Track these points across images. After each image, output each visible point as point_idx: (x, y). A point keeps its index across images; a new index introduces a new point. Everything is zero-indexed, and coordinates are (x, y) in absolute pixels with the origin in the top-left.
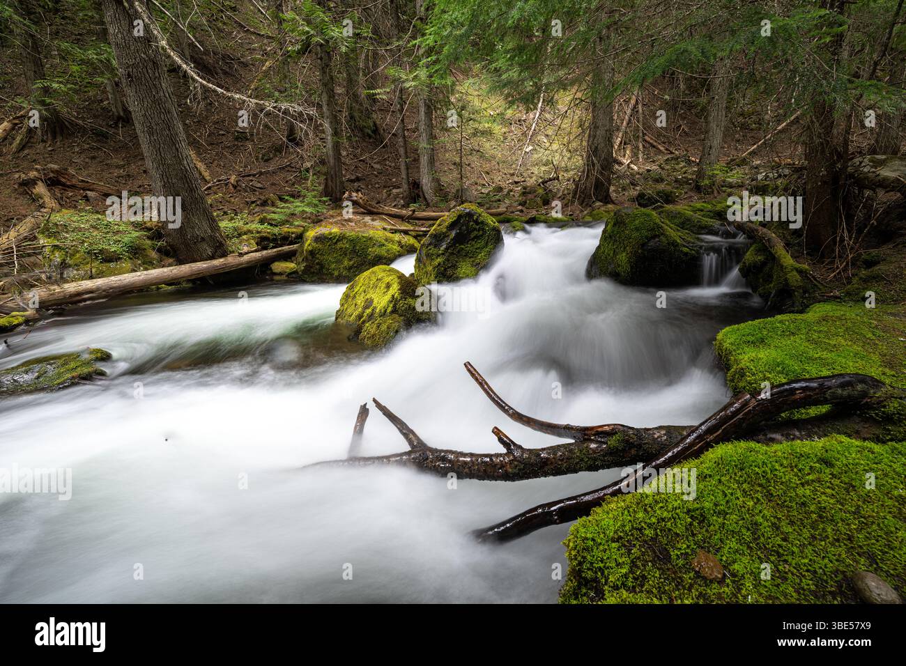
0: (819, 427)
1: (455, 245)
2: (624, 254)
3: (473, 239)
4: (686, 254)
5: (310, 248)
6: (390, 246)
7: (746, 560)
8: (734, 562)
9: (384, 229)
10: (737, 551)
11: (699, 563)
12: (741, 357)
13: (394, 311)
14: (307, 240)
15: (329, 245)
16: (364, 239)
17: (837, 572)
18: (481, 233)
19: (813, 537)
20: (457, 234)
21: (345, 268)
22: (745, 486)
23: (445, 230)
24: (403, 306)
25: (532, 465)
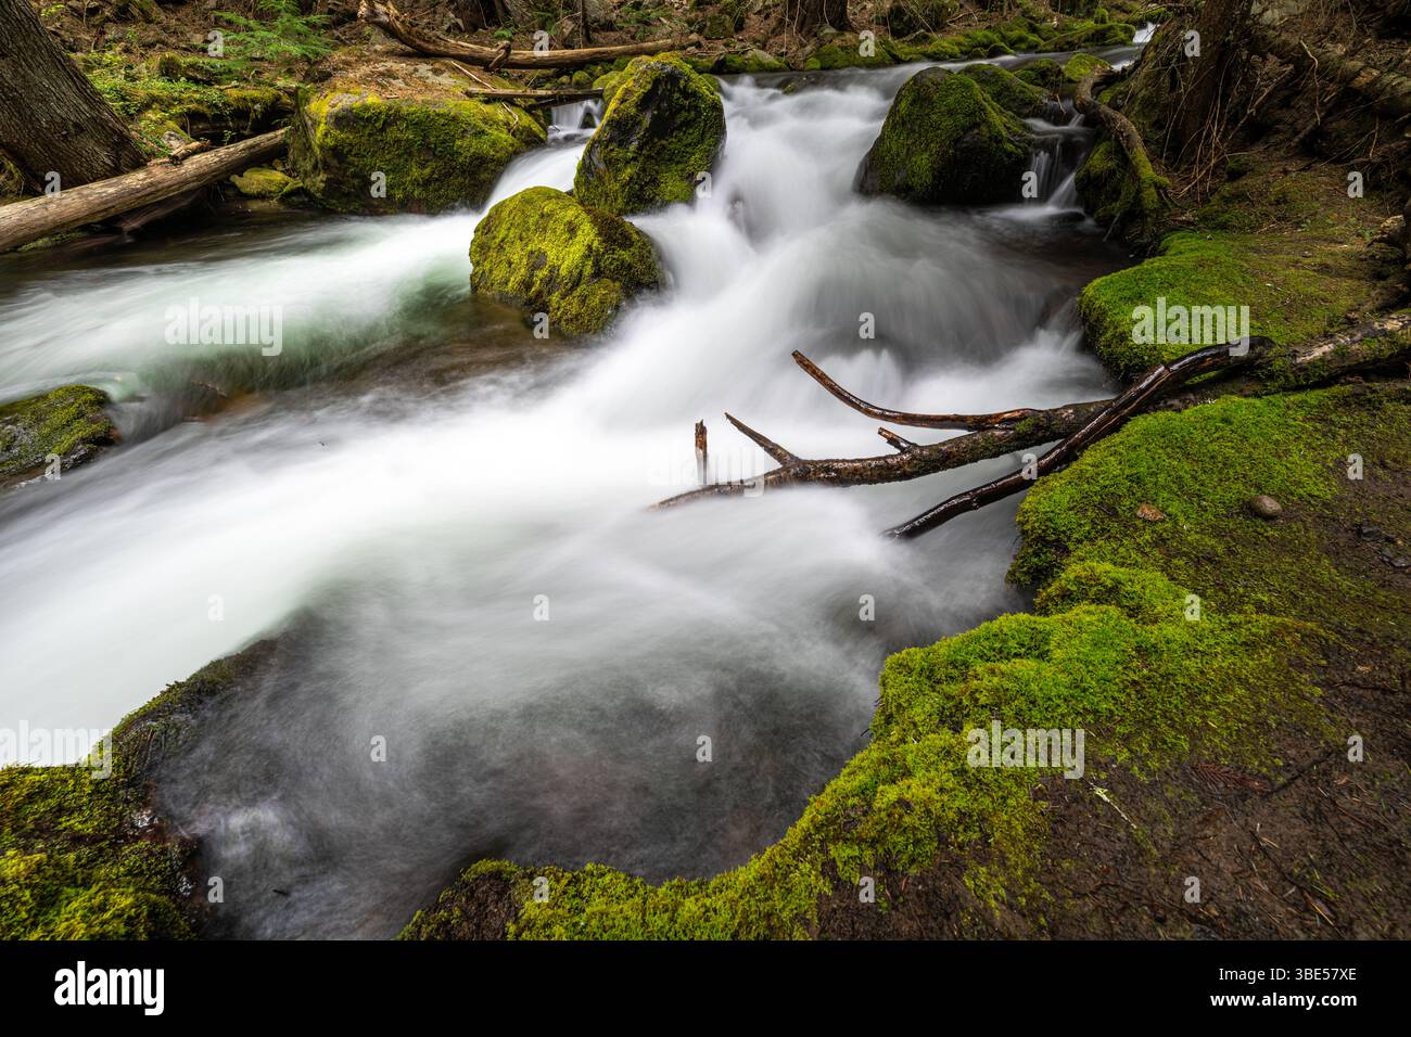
0: (1211, 390)
1: (652, 140)
2: (925, 156)
3: (679, 128)
4: (1010, 155)
5: (330, 142)
6: (494, 133)
7: (1176, 504)
8: (1168, 506)
9: (470, 95)
10: (1168, 499)
11: (1142, 512)
12: (1119, 318)
13: (598, 274)
14: (316, 123)
15: (370, 135)
16: (442, 121)
17: (1238, 500)
18: (693, 113)
19: (1221, 480)
20: (654, 118)
21: (415, 183)
22: (1169, 450)
23: (633, 111)
24: (611, 264)
25: (934, 461)
